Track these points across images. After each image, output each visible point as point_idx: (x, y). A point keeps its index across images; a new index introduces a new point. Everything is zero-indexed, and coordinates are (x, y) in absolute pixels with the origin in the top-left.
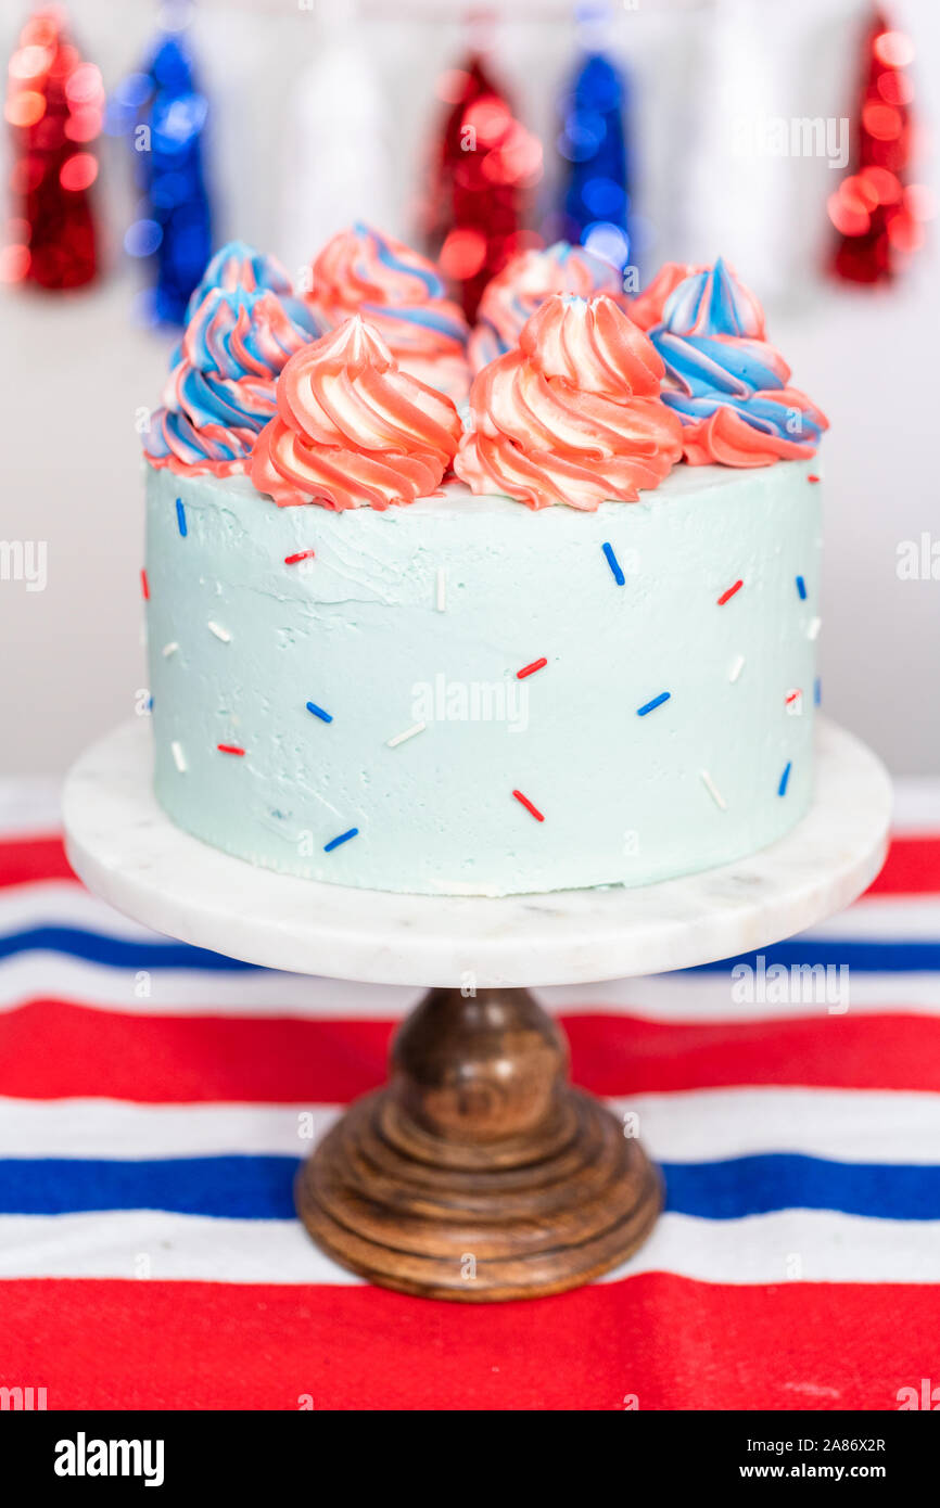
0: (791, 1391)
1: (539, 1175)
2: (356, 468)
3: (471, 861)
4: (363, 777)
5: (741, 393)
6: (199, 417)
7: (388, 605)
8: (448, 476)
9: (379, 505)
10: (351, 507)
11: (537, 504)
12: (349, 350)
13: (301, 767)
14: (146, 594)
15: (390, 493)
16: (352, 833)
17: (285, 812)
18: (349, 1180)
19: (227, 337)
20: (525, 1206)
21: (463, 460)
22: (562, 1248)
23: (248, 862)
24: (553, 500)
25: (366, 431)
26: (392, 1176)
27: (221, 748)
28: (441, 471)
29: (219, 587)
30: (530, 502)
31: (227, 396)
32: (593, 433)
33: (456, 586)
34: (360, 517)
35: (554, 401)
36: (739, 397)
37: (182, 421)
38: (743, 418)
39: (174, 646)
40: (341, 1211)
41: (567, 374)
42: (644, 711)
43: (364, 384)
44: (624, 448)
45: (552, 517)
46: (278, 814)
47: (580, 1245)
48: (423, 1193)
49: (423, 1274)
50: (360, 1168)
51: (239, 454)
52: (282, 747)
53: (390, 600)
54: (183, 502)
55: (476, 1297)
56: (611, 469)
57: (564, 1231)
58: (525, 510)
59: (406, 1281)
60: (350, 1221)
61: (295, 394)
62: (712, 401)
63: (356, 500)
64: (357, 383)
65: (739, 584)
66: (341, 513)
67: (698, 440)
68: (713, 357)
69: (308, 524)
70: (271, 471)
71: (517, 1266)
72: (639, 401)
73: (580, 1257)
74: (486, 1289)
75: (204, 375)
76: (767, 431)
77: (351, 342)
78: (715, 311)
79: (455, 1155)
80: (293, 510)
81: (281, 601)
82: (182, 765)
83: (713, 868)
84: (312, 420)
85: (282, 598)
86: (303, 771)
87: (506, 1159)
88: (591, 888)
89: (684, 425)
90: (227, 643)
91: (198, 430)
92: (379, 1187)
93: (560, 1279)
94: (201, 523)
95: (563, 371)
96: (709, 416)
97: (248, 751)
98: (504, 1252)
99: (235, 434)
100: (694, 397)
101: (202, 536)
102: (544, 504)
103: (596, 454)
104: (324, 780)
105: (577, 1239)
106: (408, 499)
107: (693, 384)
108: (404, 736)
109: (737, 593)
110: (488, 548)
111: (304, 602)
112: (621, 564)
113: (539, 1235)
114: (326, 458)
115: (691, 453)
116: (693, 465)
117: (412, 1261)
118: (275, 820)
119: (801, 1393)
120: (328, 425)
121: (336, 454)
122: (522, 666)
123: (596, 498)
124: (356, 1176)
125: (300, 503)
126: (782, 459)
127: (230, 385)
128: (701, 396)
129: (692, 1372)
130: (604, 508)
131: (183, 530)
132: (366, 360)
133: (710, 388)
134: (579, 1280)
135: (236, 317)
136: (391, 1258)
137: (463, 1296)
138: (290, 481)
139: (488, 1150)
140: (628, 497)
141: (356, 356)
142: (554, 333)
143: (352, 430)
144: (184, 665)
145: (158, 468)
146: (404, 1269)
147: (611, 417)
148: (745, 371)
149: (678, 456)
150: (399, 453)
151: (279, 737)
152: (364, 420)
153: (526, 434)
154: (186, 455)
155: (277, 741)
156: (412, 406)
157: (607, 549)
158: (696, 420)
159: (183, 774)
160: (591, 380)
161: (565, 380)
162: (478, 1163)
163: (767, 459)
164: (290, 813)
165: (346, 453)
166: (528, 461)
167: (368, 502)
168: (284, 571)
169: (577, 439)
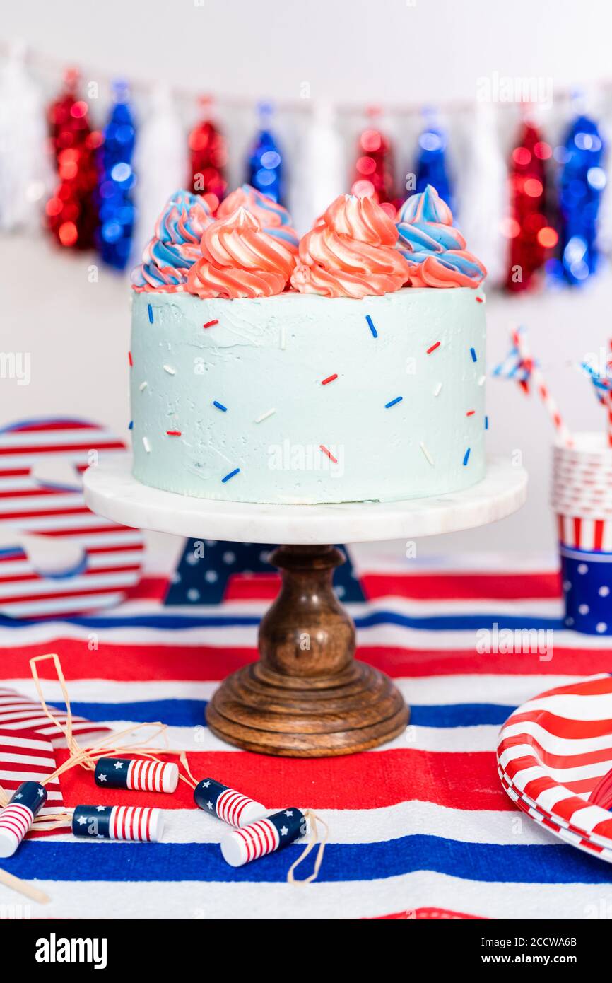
0: (478, 792)
1: (340, 693)
2: (241, 277)
3: (298, 484)
4: (243, 440)
5: (438, 250)
6: (160, 263)
7: (256, 347)
8: (288, 288)
9: (252, 295)
10: (237, 297)
11: (332, 295)
12: (237, 221)
13: (211, 438)
14: (131, 364)
15: (258, 291)
16: (237, 471)
17: (201, 463)
18: (234, 698)
19: (175, 225)
20: (332, 708)
21: (295, 278)
22: (352, 729)
23: (183, 495)
24: (340, 294)
25: (246, 260)
26: (258, 694)
27: (168, 433)
28: (284, 284)
29: (170, 346)
30: (329, 295)
31: (175, 252)
32: (361, 260)
33: (291, 336)
34: (242, 302)
35: (341, 244)
36: (437, 252)
37: (152, 267)
38: (440, 262)
39: (145, 384)
40: (230, 714)
41: (348, 233)
42: (388, 406)
43: (245, 236)
44: (378, 269)
45: (339, 303)
46: (198, 465)
47: (361, 729)
48: (275, 701)
49: (275, 742)
50: (241, 692)
51: (180, 281)
52: (200, 428)
53: (257, 344)
54: (151, 305)
55: (304, 754)
56: (371, 279)
57: (352, 721)
58: (327, 299)
59: (265, 746)
60: (234, 719)
61: (210, 242)
62: (424, 254)
63: (240, 294)
64: (241, 236)
65: (438, 344)
66: (232, 300)
67: (417, 274)
68: (424, 231)
69: (215, 307)
70: (198, 283)
71: (326, 737)
72: (384, 247)
73: (361, 735)
74: (310, 749)
75: (164, 243)
76: (453, 269)
77: (239, 217)
78: (425, 211)
79: (292, 683)
80: (208, 300)
81: (201, 348)
82: (148, 449)
83: (428, 497)
84: (218, 254)
85: (202, 346)
86: (211, 440)
87: (321, 685)
88: (362, 502)
89: (409, 266)
90: (173, 375)
91: (160, 270)
92: (250, 700)
93: (349, 745)
94: (160, 315)
95: (345, 230)
96: (422, 262)
97: (183, 433)
98: (319, 730)
99: (180, 271)
100: (414, 252)
101: (161, 321)
102: (336, 296)
103: (362, 271)
104: (222, 444)
105: (359, 726)
106: (267, 295)
107: (414, 245)
108: (263, 417)
109: (437, 348)
110: (307, 316)
111: (213, 348)
112: (376, 327)
113: (339, 722)
114: (227, 273)
115: (414, 280)
116: (415, 287)
117: (269, 735)
118: (197, 469)
119: (483, 793)
120: (226, 256)
121: (230, 271)
122: (324, 378)
123: (362, 293)
124: (240, 697)
125: (211, 296)
126: (462, 286)
127: (177, 246)
128: (418, 252)
129: (422, 784)
130: (366, 298)
131: (151, 321)
132: (245, 225)
133: (423, 248)
134: (361, 747)
135: (180, 214)
136: (257, 734)
137: (297, 754)
138: (207, 285)
139: (312, 680)
140: (379, 294)
141: (241, 224)
142: (341, 212)
143: (239, 258)
144: (150, 393)
145: (139, 292)
146: (264, 740)
147: (371, 253)
148: (442, 239)
149: (406, 280)
150: (262, 270)
151: (199, 422)
152: (244, 253)
153: (327, 261)
154: (154, 282)
155: (197, 425)
156: (269, 247)
157: (368, 318)
158: (416, 264)
159: (149, 453)
160: (360, 234)
161: (347, 235)
162: (307, 686)
163: (452, 284)
164: (204, 464)
165: (236, 270)
166: (327, 274)
167: (246, 295)
168: (203, 331)
169: (352, 262)
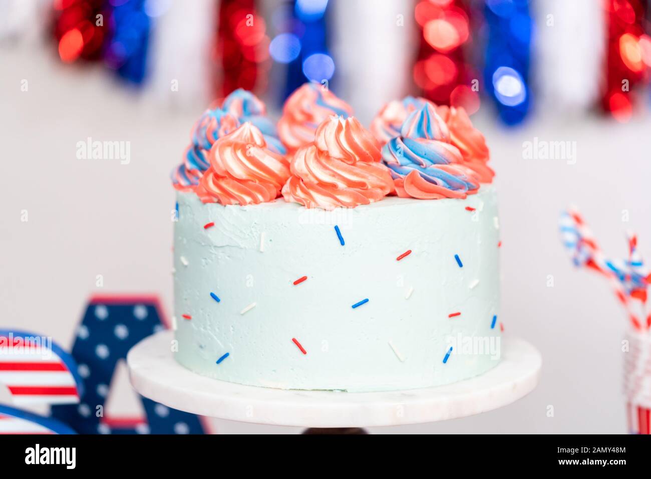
2: (233, 187)
3: (274, 371)
4: (232, 328)
5: (422, 164)
6: (190, 165)
7: (241, 248)
8: (280, 196)
9: (242, 203)
10: (230, 204)
11: (306, 206)
13: (209, 324)
15: (248, 199)
16: (227, 355)
17: (203, 345)
21: (285, 188)
23: (191, 370)
24: (313, 205)
25: (238, 171)
27: (184, 316)
28: (274, 192)
29: (185, 240)
30: (304, 205)
31: (201, 157)
32: (334, 176)
33: (269, 241)
34: (233, 209)
35: (319, 162)
36: (421, 166)
37: (185, 168)
38: (422, 176)
41: (326, 150)
42: (355, 306)
43: (243, 151)
44: (351, 184)
46: (201, 347)
52: (203, 314)
53: (242, 246)
54: (179, 202)
56: (342, 193)
58: (300, 208)
62: (410, 168)
63: (232, 201)
64: (238, 151)
66: (225, 206)
67: (402, 186)
68: (410, 148)
69: (214, 211)
72: (361, 164)
75: (196, 147)
80: (209, 205)
81: (203, 246)
83: (397, 390)
85: (203, 244)
86: (210, 326)
88: (332, 390)
90: (186, 266)
91: (188, 172)
95: (325, 148)
96: (407, 175)
97: (193, 317)
99: (203, 173)
100: (401, 166)
102: (309, 206)
103: (334, 186)
104: (217, 329)
106: (256, 201)
107: (401, 160)
108: (246, 309)
110: (282, 225)
111: (210, 246)
112: (343, 236)
114: (223, 184)
115: (398, 191)
116: (399, 197)
118: (200, 350)
120: (222, 167)
121: (225, 181)
122: (296, 279)
123: (333, 205)
125: (212, 201)
126: (448, 197)
128: (404, 165)
131: (178, 216)
132: (246, 140)
133: (409, 162)
138: (210, 194)
140: (350, 206)
143: (232, 170)
144: (176, 278)
147: (345, 170)
148: (425, 154)
150: (254, 181)
151: (202, 309)
153: (307, 176)
154: (183, 183)
155: (201, 312)
156: (259, 161)
157: (336, 228)
158: (402, 176)
159: (175, 332)
160: (335, 152)
161: (327, 153)
163: (435, 196)
164: (205, 346)
165: (230, 180)
166: (305, 187)
167: (237, 202)
168: (203, 231)
169: (326, 178)
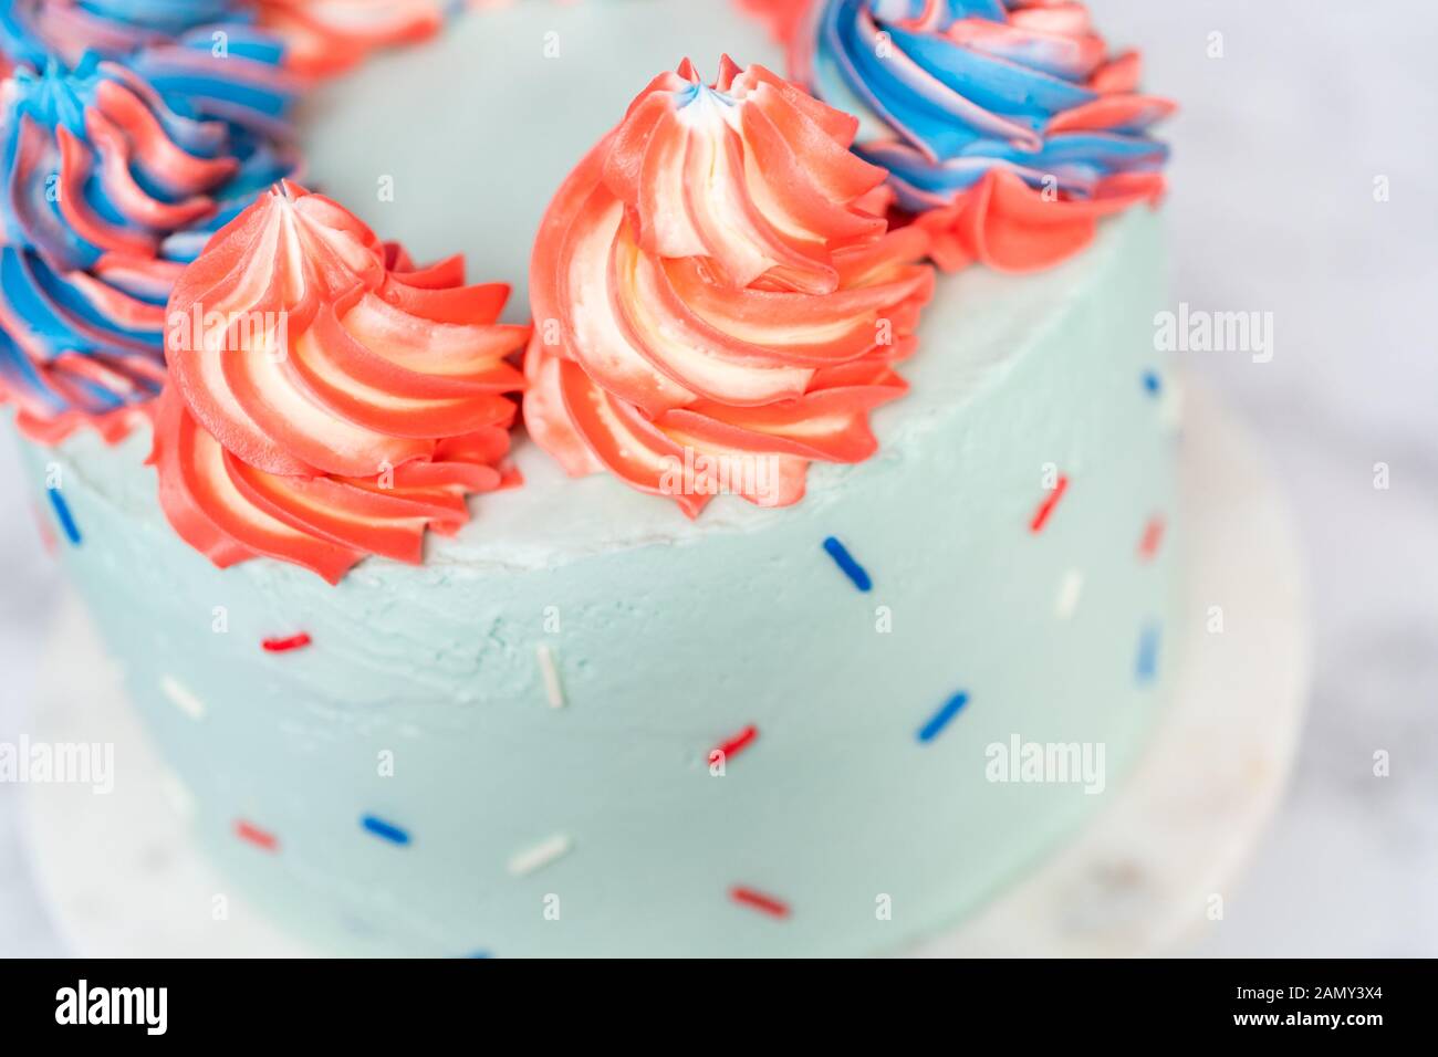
5: (1025, 142)
7: (463, 705)
8: (519, 430)
10: (355, 565)
31: (82, 303)
33: (575, 665)
36: (1023, 146)
42: (926, 733)
51: (135, 399)
54: (59, 494)
64: (311, 347)
65: (1063, 484)
66: (335, 579)
67: (956, 232)
77: (282, 258)
80: (253, 569)
84: (241, 430)
90: (200, 718)
96: (975, 187)
108: (532, 858)
109: (1060, 501)
110: (619, 605)
112: (861, 559)
115: (947, 250)
120: (272, 444)
122: (713, 746)
123: (798, 467)
127: (82, 284)
131: (74, 534)
132: (316, 282)
141: (301, 287)
148: (1029, 99)
157: (833, 546)
158: (947, 198)
